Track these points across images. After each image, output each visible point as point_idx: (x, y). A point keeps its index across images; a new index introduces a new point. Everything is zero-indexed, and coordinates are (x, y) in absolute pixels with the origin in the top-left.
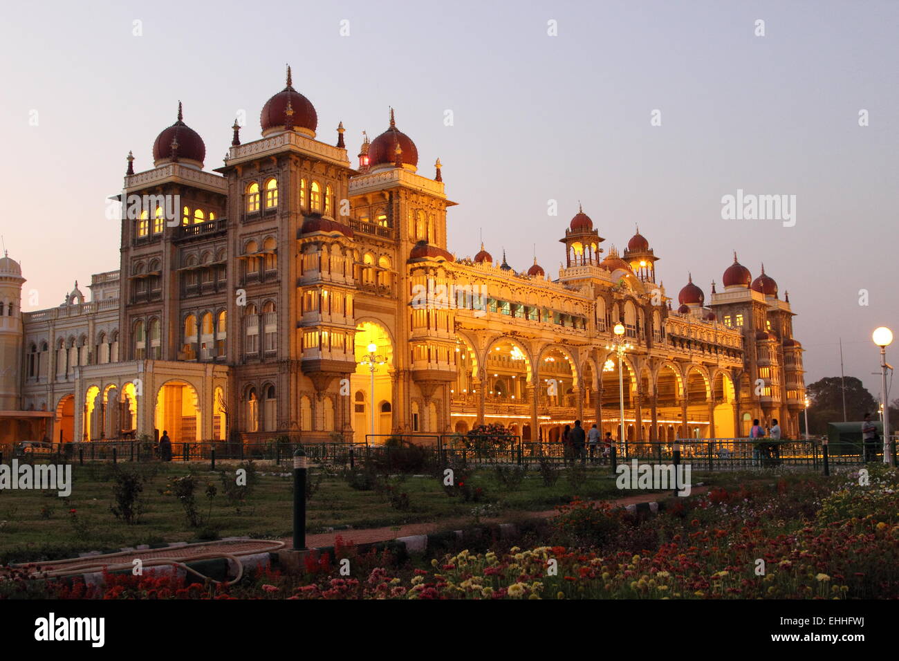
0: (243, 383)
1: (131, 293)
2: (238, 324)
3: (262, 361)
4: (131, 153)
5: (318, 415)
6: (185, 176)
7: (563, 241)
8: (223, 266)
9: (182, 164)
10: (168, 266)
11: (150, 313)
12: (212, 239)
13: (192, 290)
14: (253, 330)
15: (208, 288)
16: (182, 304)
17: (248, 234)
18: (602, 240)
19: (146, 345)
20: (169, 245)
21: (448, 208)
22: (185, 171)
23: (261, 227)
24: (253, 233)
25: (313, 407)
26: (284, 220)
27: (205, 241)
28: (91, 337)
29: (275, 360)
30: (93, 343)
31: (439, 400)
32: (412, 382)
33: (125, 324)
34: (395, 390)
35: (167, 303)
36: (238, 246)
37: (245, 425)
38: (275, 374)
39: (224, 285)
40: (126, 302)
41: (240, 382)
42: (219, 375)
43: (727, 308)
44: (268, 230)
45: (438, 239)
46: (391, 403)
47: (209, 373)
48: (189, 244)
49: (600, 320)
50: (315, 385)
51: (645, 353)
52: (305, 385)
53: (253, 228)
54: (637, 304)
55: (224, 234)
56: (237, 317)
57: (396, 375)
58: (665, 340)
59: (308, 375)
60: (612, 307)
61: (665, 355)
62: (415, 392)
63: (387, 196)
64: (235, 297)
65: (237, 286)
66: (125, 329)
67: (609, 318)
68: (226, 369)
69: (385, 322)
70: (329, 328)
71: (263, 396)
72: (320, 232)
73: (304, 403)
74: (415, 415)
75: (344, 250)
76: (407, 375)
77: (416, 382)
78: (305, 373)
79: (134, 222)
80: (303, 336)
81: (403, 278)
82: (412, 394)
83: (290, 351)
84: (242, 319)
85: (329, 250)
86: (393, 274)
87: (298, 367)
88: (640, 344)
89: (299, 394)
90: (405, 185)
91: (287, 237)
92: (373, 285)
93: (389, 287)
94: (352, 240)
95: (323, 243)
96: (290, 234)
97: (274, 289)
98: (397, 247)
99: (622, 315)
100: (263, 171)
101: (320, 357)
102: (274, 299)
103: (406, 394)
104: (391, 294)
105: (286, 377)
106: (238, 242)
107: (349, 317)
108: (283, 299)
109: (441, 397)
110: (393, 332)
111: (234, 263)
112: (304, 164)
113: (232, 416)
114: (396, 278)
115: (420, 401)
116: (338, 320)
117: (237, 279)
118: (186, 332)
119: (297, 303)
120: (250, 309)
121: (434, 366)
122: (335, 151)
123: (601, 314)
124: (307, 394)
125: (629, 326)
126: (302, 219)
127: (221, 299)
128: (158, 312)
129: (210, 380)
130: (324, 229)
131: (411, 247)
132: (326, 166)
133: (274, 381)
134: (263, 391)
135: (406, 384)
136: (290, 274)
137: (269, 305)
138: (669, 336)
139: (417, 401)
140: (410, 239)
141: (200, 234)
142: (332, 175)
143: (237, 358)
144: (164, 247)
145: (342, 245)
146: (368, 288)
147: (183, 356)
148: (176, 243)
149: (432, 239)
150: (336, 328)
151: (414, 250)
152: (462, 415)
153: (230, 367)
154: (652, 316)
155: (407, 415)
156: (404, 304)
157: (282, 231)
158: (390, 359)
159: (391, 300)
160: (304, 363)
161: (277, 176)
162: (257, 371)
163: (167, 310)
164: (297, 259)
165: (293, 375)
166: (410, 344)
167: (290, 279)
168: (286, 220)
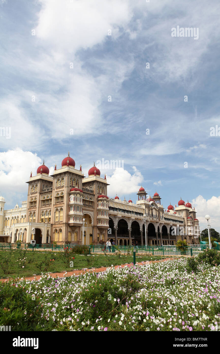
1: (29, 206)
2: (54, 214)
3: (59, 223)
4: (31, 172)
5: (73, 237)
7: (137, 194)
8: (51, 199)
10: (38, 199)
11: (33, 211)
12: (49, 193)
13: (44, 205)
14: (57, 215)
15: (48, 205)
16: (41, 209)
18: (147, 194)
19: (32, 219)
20: (39, 194)
21: (107, 186)
22: (44, 176)
23: (60, 190)
25: (71, 235)
27: (47, 193)
28: (19, 216)
29: (62, 223)
30: (20, 218)
31: (105, 234)
32: (97, 229)
33: (28, 213)
34: (93, 231)
35: (38, 208)
36: (55, 194)
37: (55, 239)
39: (51, 204)
40: (28, 208)
41: (54, 228)
42: (48, 226)
43: (179, 211)
44: (62, 190)
45: (105, 194)
46: (92, 234)
47: (46, 226)
48: (43, 194)
49: (147, 214)
50: (72, 229)
51: (158, 222)
52: (69, 229)
53: (58, 190)
54: (156, 210)
55: (52, 191)
56: (54, 212)
57: (93, 227)
58: (163, 219)
59: (70, 227)
60: (150, 210)
61: (163, 223)
62: (98, 232)
63: (92, 183)
64: (53, 207)
65: (54, 204)
66: (27, 215)
67: (149, 213)
68: (50, 225)
69: (91, 214)
70: (76, 215)
71: (59, 232)
72: (74, 191)
73: (69, 234)
74: (98, 237)
75: (80, 196)
76: (96, 227)
77: (98, 229)
78: (70, 226)
79: (31, 188)
80: (69, 217)
81: (96, 203)
82: (97, 232)
83: (66, 221)
84: (55, 212)
85: (77, 196)
86: (93, 202)
87: (68, 225)
88: (157, 220)
89: (68, 232)
90: (97, 180)
91: (66, 192)
92: (88, 204)
93: (92, 205)
94: (82, 193)
95: (75, 194)
96: (67, 191)
97: (63, 205)
98: (94, 195)
99: (152, 212)
100: (61, 176)
101: (73, 222)
102: (63, 208)
103: (96, 232)
104: (92, 207)
105: (64, 227)
106: (55, 193)
107: (81, 212)
108: (65, 208)
109: (105, 233)
110: (93, 216)
111: (54, 198)
112: (71, 174)
113: (51, 237)
114: (94, 203)
115: (99, 234)
116: (78, 213)
117: (54, 202)
118: (42, 215)
119: (68, 208)
120: (57, 210)
121: (103, 225)
122: (79, 172)
123: (147, 212)
124: (70, 232)
125: (154, 215)
126: (70, 188)
127: (50, 207)
128: (35, 210)
129: (46, 228)
130: (75, 190)
131: (98, 195)
132: (77, 175)
133: (62, 228)
134: (59, 231)
135: (96, 229)
136: (66, 201)
137: (61, 209)
138: (164, 218)
139: (98, 234)
140: (98, 193)
141: (46, 191)
142: (78, 177)
143: (53, 222)
144: (38, 195)
145: (80, 194)
146: (87, 205)
147: (41, 222)
148: (40, 194)
149: (103, 193)
150: (78, 215)
151: (98, 196)
152: (112, 237)
153: (51, 224)
154: (160, 213)
155: (96, 237)
156: (96, 209)
157: (65, 191)
158: (92, 223)
159: (93, 208)
160: (69, 224)
161: (64, 177)
162: (58, 226)
163: (37, 210)
164: (68, 198)
165: (66, 227)
166: (97, 219)
167: (66, 202)
168: (66, 188)
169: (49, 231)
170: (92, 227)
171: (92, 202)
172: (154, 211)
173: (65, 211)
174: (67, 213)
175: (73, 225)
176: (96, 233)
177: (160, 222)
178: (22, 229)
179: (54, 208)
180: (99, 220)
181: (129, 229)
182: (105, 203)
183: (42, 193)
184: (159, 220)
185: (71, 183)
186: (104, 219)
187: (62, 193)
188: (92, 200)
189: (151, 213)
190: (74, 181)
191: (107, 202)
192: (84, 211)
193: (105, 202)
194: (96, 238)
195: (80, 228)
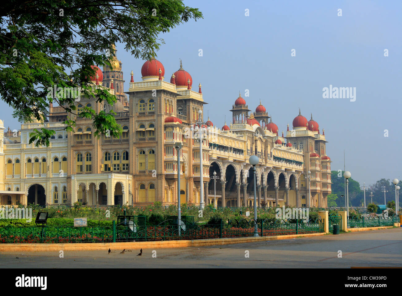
0: (138, 182)
2: (135, 158)
5: (169, 196)
7: (232, 111)
13: (107, 141)
15: (117, 141)
17: (140, 121)
18: (249, 111)
23: (147, 119)
24: (143, 121)
26: (159, 117)
32: (193, 183)
38: (155, 180)
39: (128, 141)
43: (295, 139)
44: (151, 120)
50: (168, 184)
51: (263, 165)
52: (165, 184)
54: (262, 141)
57: (188, 179)
58: (272, 158)
60: (253, 144)
61: (271, 166)
63: (183, 102)
64: (134, 147)
65: (135, 142)
67: (252, 148)
68: (132, 176)
70: (176, 161)
71: (148, 188)
72: (174, 123)
75: (180, 129)
76: (192, 179)
78: (166, 179)
80: (165, 164)
84: (137, 156)
85: (176, 130)
88: (263, 161)
89: (164, 188)
90: (192, 98)
95: (175, 127)
97: (154, 145)
99: (256, 147)
100: (147, 95)
101: (174, 173)
102: (153, 149)
105: (161, 181)
106: (135, 124)
107: (181, 156)
108: (158, 149)
110: (187, 161)
111: (133, 133)
112: (166, 94)
117: (135, 139)
119: (164, 151)
120: (141, 152)
123: (249, 148)
125: (259, 152)
126: (165, 117)
129: (128, 181)
132: (171, 93)
133: (153, 182)
137: (151, 151)
138: (273, 156)
140: (193, 120)
142: (172, 97)
143: (134, 172)
154: (267, 147)
156: (191, 149)
157: (158, 122)
158: (186, 172)
159: (187, 147)
160: (166, 175)
164: (164, 133)
165: (163, 180)
166: (193, 166)
169: (130, 186)
170: (186, 178)
172: (259, 143)
173: (160, 154)
174: (163, 158)
176: (192, 188)
177: (268, 165)
179: (135, 149)
181: (223, 180)
184: (266, 162)
185: (165, 108)
186: (204, 165)
189: (254, 150)
195: (177, 182)
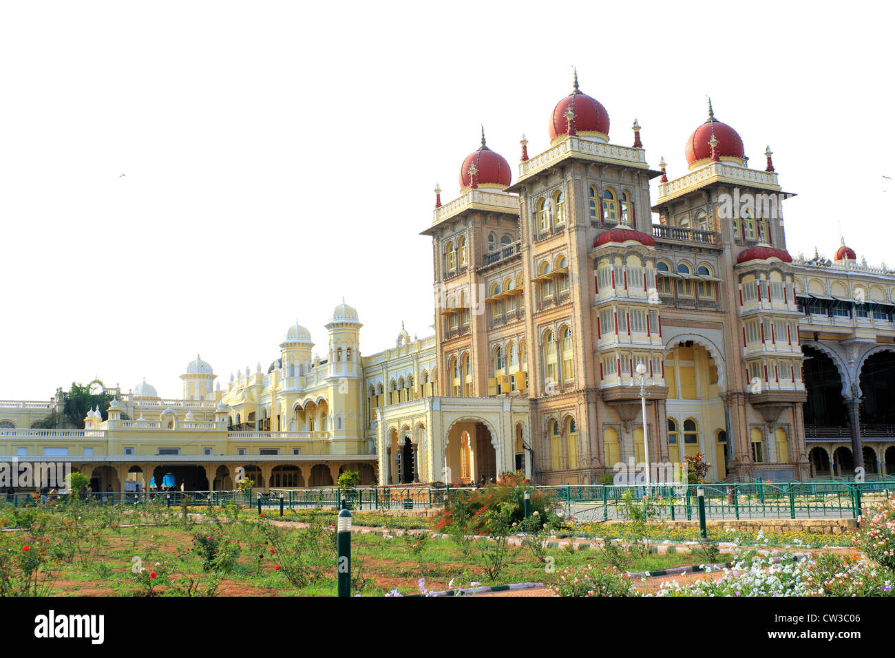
0: (547, 416)
1: (445, 329)
2: (537, 353)
3: (562, 391)
5: (626, 449)
6: (486, 202)
8: (521, 293)
9: (483, 190)
11: (462, 348)
12: (510, 264)
13: (497, 321)
14: (552, 358)
15: (512, 316)
16: (490, 337)
17: (541, 254)
19: (461, 382)
20: (473, 274)
21: (784, 202)
22: (486, 196)
23: (552, 245)
24: (545, 252)
25: (620, 440)
26: (572, 234)
27: (504, 267)
28: (416, 376)
29: (572, 389)
30: (418, 383)
31: (788, 425)
32: (749, 406)
33: (442, 362)
34: (727, 415)
35: (475, 336)
36: (532, 270)
37: (551, 463)
38: (574, 406)
40: (441, 338)
41: (543, 416)
42: (517, 409)
44: (559, 247)
45: (774, 239)
46: (725, 430)
47: (507, 407)
50: (619, 414)
52: (607, 415)
53: (544, 248)
55: (519, 257)
56: (536, 345)
57: (729, 398)
59: (610, 404)
62: (754, 417)
63: (704, 196)
64: (533, 324)
65: (535, 311)
66: (442, 368)
68: (528, 402)
69: (710, 339)
70: (629, 349)
71: (564, 430)
72: (610, 244)
73: (609, 436)
74: (758, 444)
75: (644, 261)
76: (741, 398)
77: (753, 405)
78: (607, 402)
79: (445, 255)
80: (602, 361)
81: (730, 286)
82: (750, 421)
83: (586, 378)
84: (541, 348)
85: (625, 263)
86: (716, 283)
87: (598, 396)
89: (600, 427)
90: (723, 180)
91: (575, 254)
92: (692, 296)
93: (712, 298)
94: (651, 248)
95: (615, 255)
96: (578, 249)
97: (568, 312)
98: (719, 252)
100: (551, 184)
101: (620, 384)
102: (568, 322)
103: (742, 420)
104: (715, 307)
105: (583, 408)
106: (532, 262)
107: (655, 336)
108: (576, 321)
109: (791, 421)
110: (721, 347)
111: (530, 286)
112: (590, 170)
113: (536, 454)
114: (721, 287)
115: (762, 428)
116: (640, 339)
117: (534, 305)
118: (495, 364)
119: (592, 325)
120: (548, 335)
121: (773, 385)
122: (630, 152)
124: (611, 426)
126: (593, 232)
127: (522, 328)
128: (467, 346)
129: (507, 415)
130: (615, 240)
131: (738, 250)
132: (619, 169)
133: (573, 413)
134: (565, 425)
135: (741, 408)
136: (581, 294)
137: (565, 331)
139: (757, 427)
140: (737, 241)
141: (501, 260)
142: (627, 179)
143: (539, 390)
144: (470, 277)
145: (640, 256)
146: (685, 301)
147: (493, 391)
148: (479, 273)
149: (765, 239)
150: (637, 350)
151: (741, 254)
152: (839, 440)
153: (531, 400)
155: (744, 444)
156: (733, 318)
157: (569, 247)
158: (722, 381)
159: (717, 312)
160: (604, 391)
161: (563, 188)
162: (557, 403)
163: (475, 343)
164: (589, 276)
165: (592, 405)
166: (742, 362)
167: (581, 298)
168: (573, 234)
169: (523, 427)
170: (721, 397)
171: (708, 283)
173: (579, 336)
174: (589, 346)
175: (618, 395)
176: (743, 424)
178: (411, 426)
179: (536, 331)
180: (754, 366)
182: (776, 285)
183: (486, 270)
185: (597, 208)
186: (774, 357)
187: (562, 259)
188: (710, 277)
190: (612, 198)
191: (788, 278)
192: (670, 331)
193: (775, 277)
194: (744, 447)
195: (661, 408)
